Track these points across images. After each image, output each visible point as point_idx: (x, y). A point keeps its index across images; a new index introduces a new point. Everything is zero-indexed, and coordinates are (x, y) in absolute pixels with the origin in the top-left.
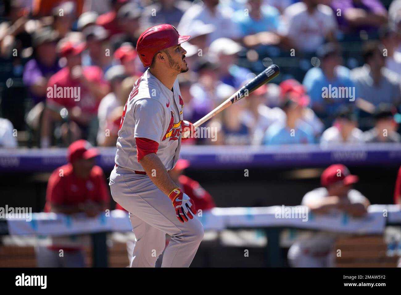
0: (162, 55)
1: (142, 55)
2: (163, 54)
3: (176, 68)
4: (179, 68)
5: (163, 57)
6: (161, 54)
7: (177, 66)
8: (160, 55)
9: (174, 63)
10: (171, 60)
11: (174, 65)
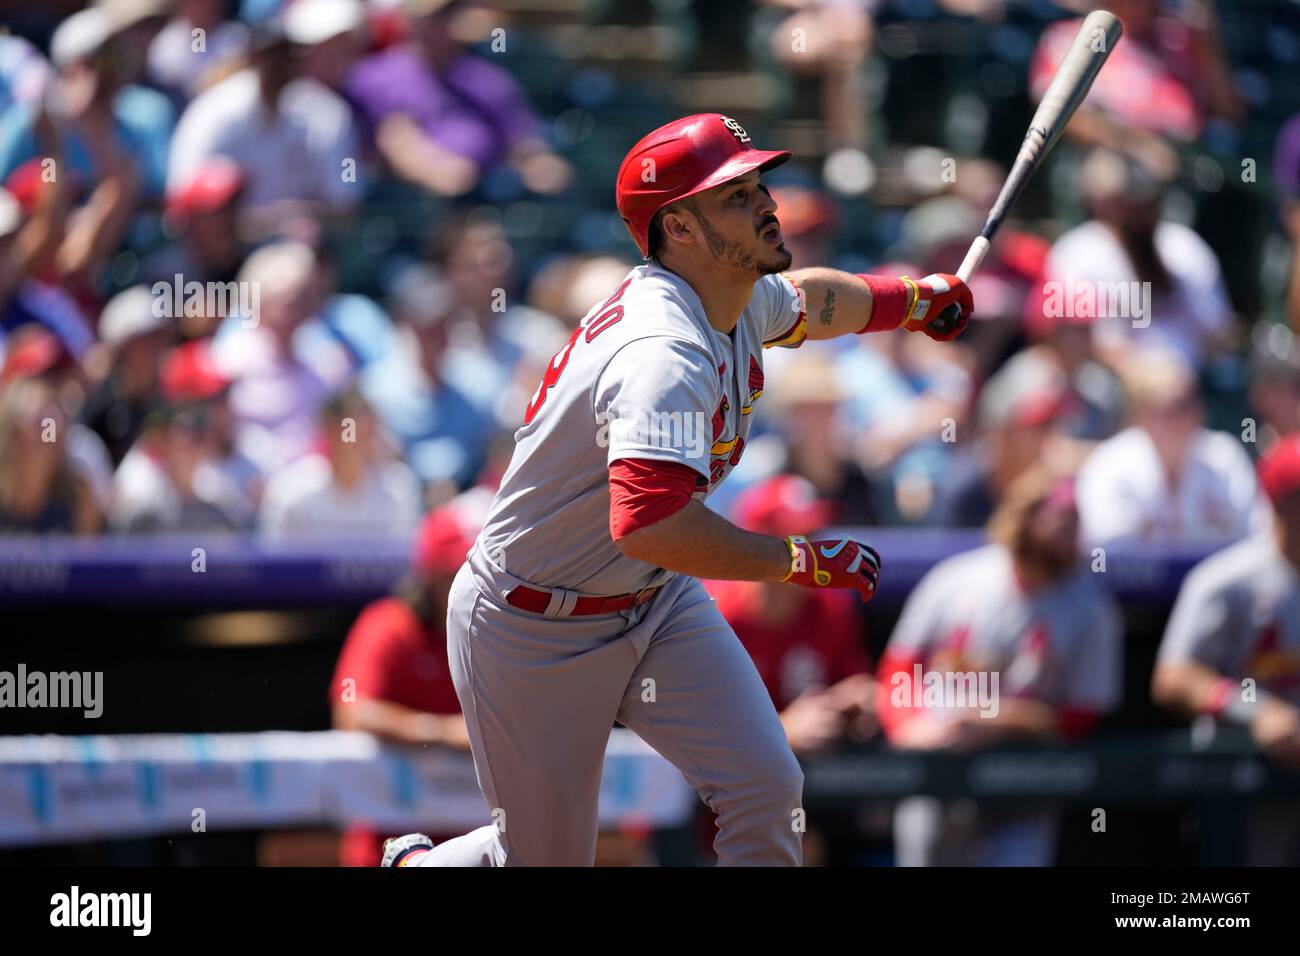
3: (735, 258)
7: (737, 254)
9: (724, 245)
11: (727, 250)
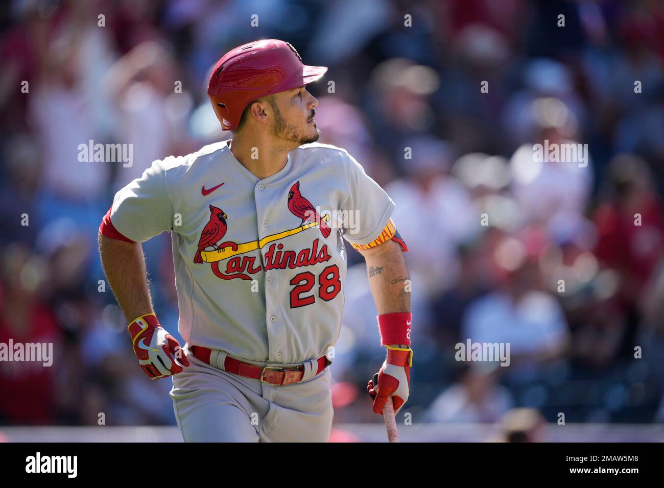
0: (262, 107)
1: (218, 105)
2: (264, 105)
4: (295, 137)
5: (263, 111)
6: (259, 104)
8: (258, 106)
10: (280, 119)
